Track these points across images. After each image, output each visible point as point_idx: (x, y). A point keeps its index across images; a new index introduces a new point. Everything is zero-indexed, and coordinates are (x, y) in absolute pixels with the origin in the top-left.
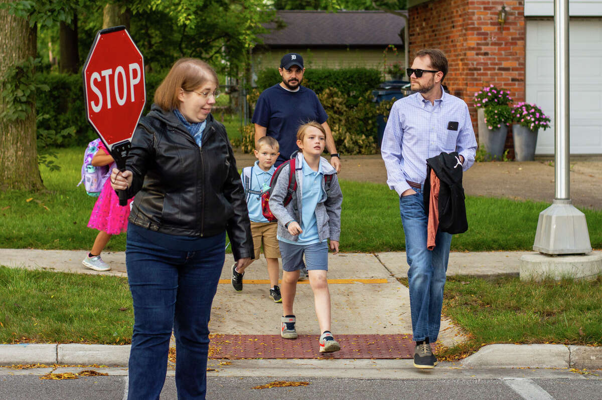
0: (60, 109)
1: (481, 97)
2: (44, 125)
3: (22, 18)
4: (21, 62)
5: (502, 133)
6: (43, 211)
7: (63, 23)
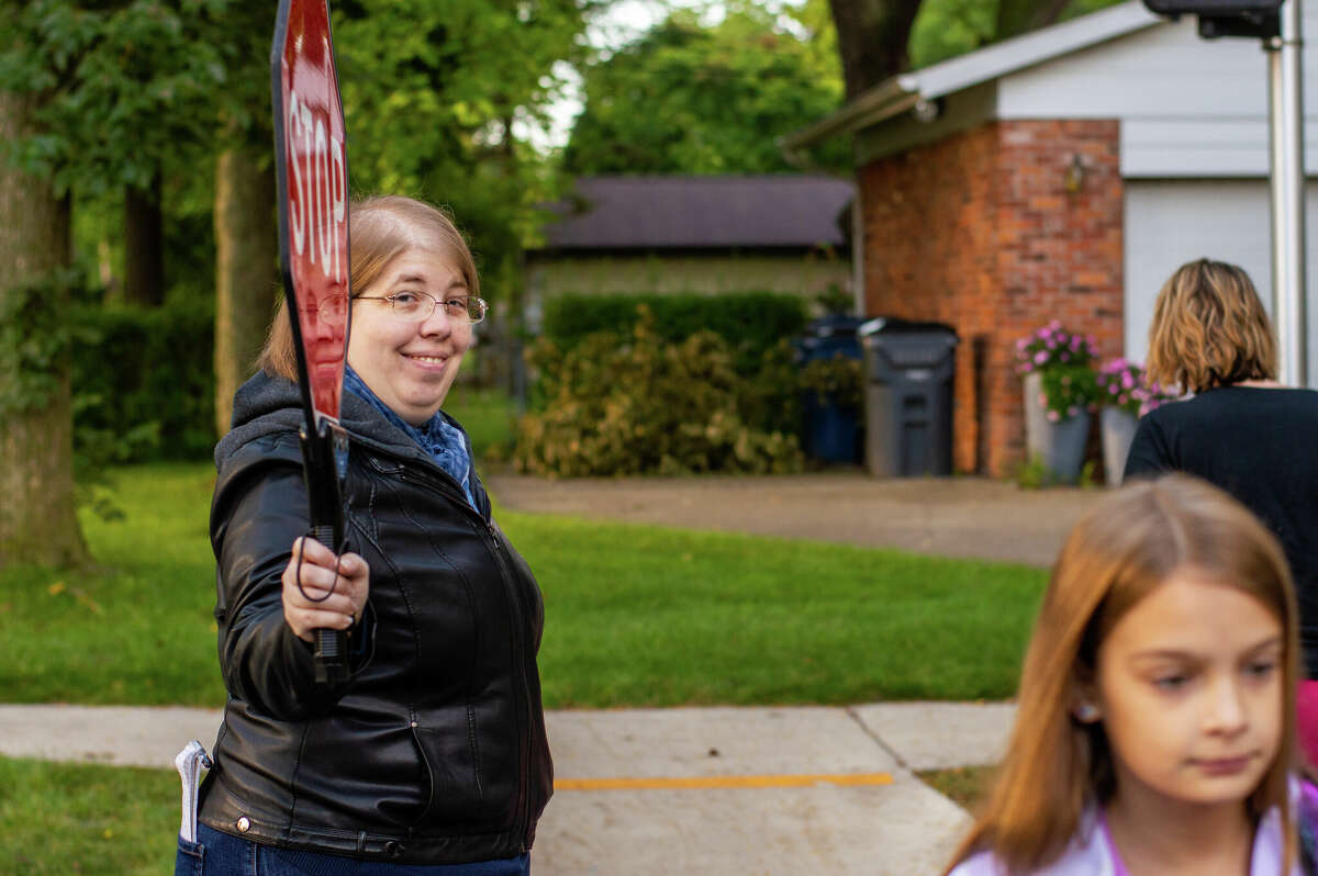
0: (125, 383)
1: (1033, 349)
2: (90, 418)
3: (36, 179)
4: (36, 279)
5: (1078, 429)
6: (88, 614)
7: (131, 189)
